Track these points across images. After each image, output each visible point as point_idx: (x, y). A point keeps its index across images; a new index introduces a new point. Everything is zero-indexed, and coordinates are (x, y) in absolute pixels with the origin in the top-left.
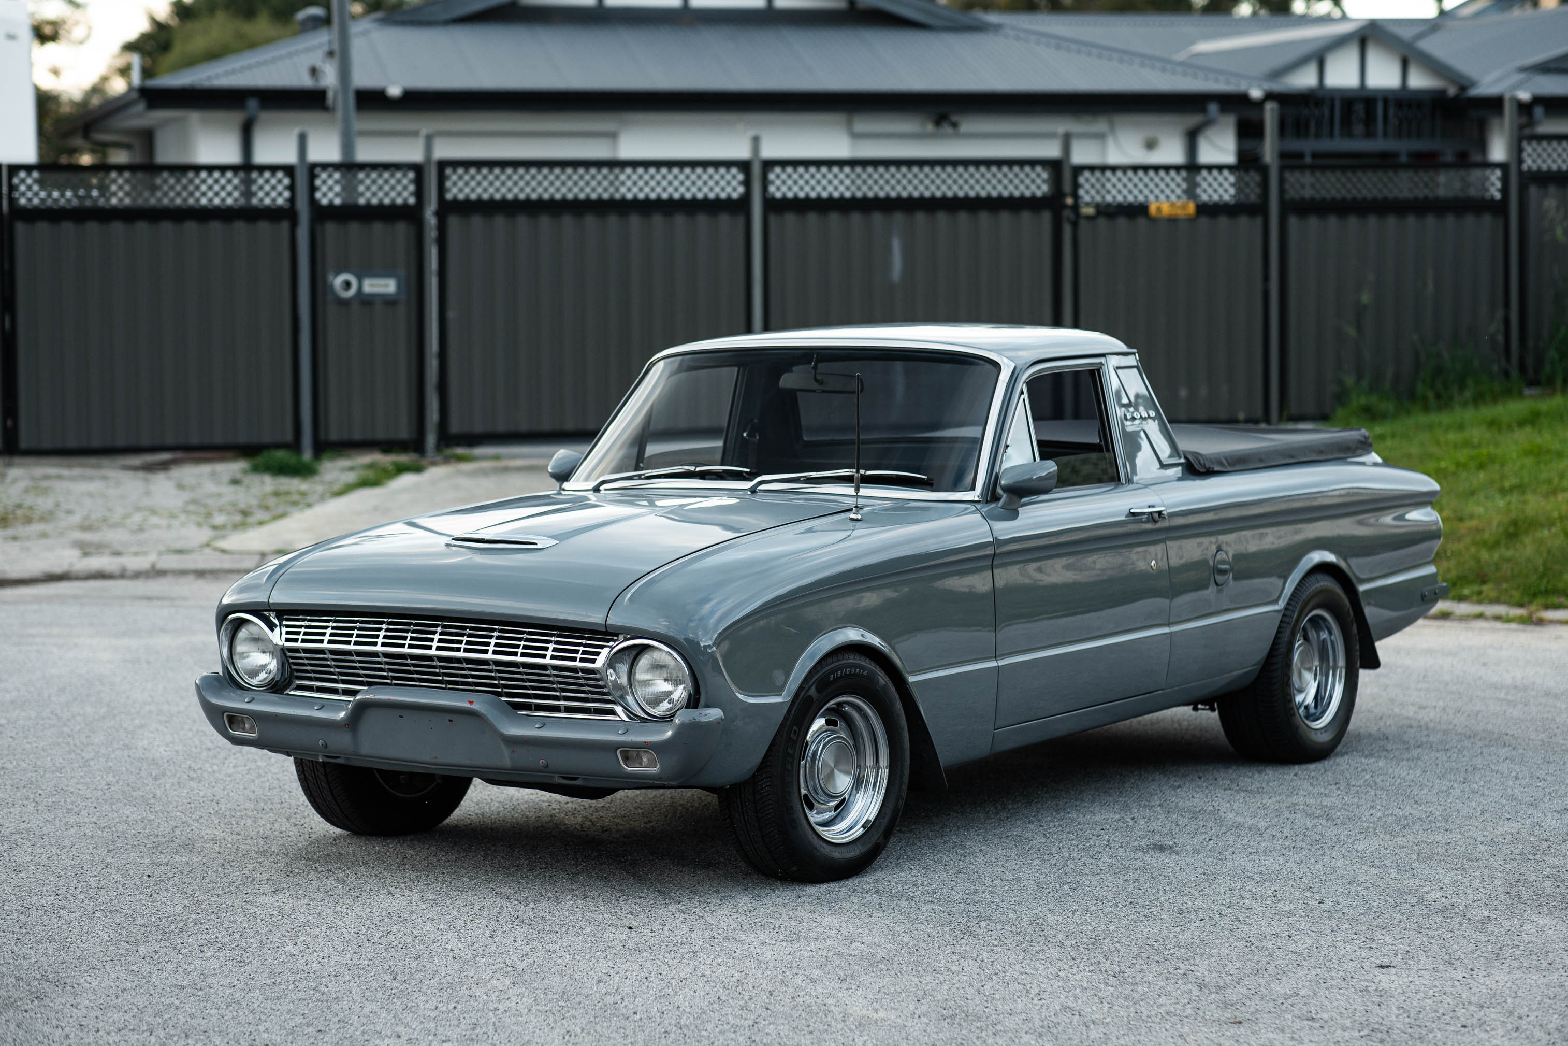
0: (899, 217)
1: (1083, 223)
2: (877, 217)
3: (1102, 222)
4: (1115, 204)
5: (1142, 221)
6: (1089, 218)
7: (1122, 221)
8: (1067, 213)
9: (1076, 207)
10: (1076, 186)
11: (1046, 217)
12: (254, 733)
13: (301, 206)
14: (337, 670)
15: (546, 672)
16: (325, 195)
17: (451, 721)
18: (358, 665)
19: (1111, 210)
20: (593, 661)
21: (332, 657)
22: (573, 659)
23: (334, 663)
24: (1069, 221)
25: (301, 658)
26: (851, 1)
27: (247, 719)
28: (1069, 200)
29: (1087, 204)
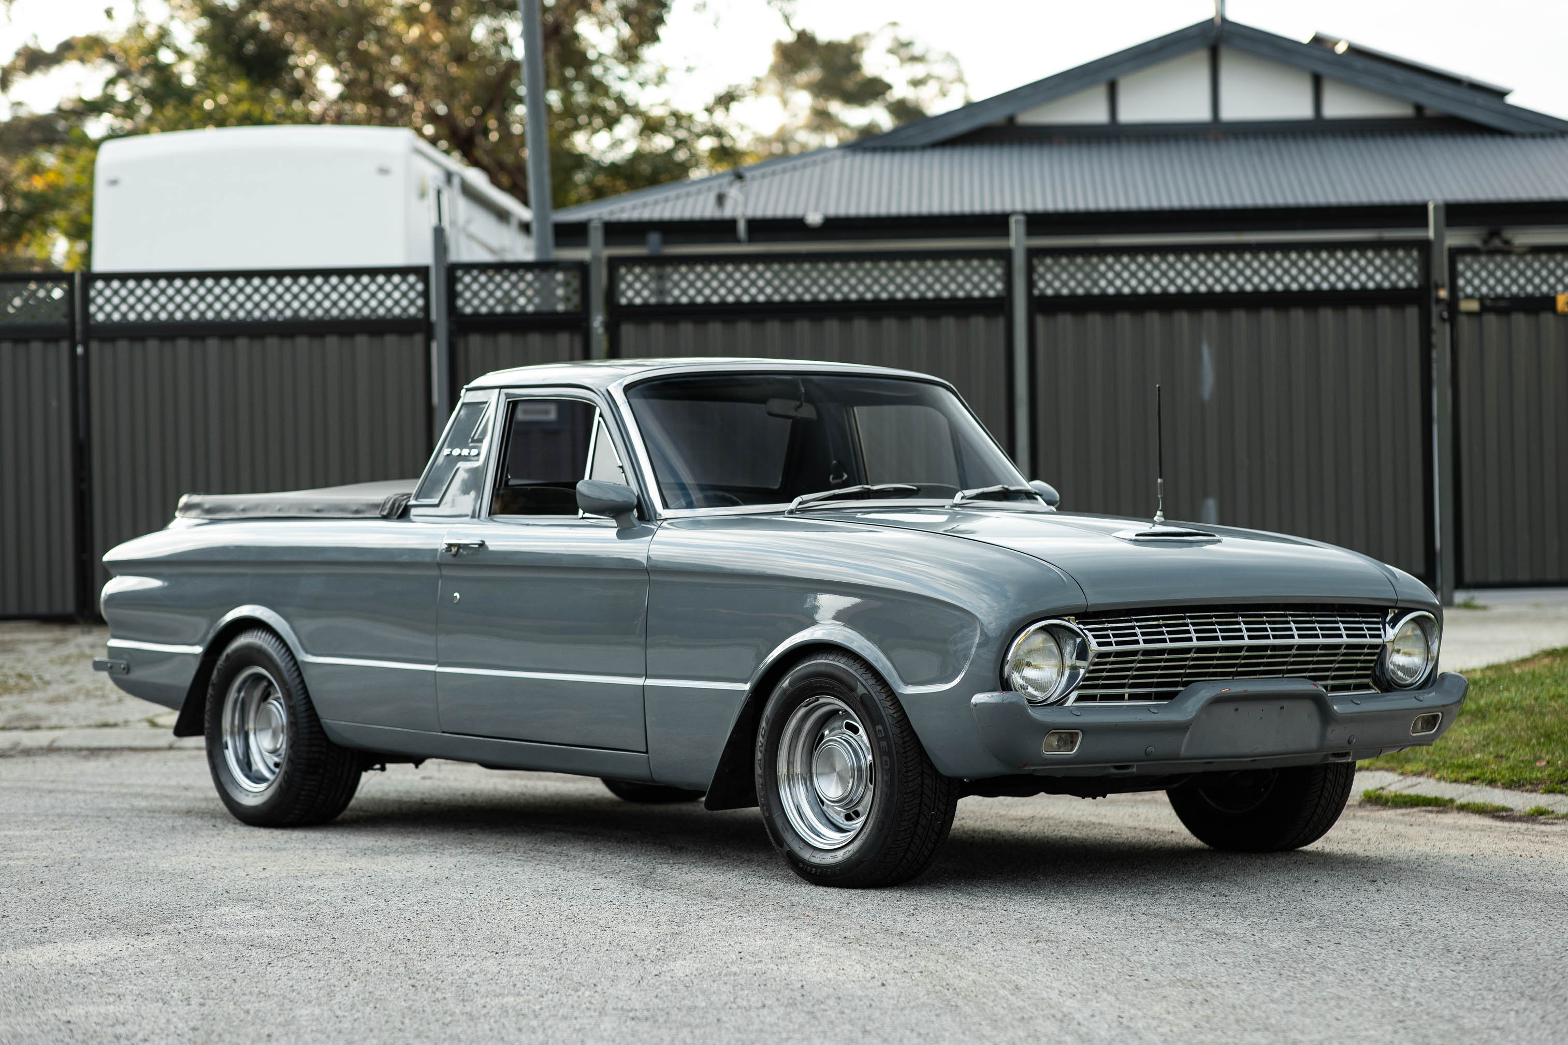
0: (1210, 318)
1: (1463, 321)
2: (1183, 319)
3: (1491, 320)
4: (1508, 296)
5: (1547, 318)
6: (1470, 314)
7: (1520, 320)
8: (1439, 311)
9: (1452, 304)
10: (1454, 274)
11: (1412, 313)
12: (1072, 750)
13: (437, 314)
14: (1135, 673)
15: (1338, 651)
16: (468, 302)
17: (1282, 708)
18: (1163, 664)
19: (1502, 304)
20: (1379, 636)
21: (1142, 658)
22: (1364, 636)
23: (1139, 665)
24: (1443, 320)
25: (1105, 664)
26: (1419, 108)
27: (1077, 734)
28: (1443, 294)
29: (1469, 297)
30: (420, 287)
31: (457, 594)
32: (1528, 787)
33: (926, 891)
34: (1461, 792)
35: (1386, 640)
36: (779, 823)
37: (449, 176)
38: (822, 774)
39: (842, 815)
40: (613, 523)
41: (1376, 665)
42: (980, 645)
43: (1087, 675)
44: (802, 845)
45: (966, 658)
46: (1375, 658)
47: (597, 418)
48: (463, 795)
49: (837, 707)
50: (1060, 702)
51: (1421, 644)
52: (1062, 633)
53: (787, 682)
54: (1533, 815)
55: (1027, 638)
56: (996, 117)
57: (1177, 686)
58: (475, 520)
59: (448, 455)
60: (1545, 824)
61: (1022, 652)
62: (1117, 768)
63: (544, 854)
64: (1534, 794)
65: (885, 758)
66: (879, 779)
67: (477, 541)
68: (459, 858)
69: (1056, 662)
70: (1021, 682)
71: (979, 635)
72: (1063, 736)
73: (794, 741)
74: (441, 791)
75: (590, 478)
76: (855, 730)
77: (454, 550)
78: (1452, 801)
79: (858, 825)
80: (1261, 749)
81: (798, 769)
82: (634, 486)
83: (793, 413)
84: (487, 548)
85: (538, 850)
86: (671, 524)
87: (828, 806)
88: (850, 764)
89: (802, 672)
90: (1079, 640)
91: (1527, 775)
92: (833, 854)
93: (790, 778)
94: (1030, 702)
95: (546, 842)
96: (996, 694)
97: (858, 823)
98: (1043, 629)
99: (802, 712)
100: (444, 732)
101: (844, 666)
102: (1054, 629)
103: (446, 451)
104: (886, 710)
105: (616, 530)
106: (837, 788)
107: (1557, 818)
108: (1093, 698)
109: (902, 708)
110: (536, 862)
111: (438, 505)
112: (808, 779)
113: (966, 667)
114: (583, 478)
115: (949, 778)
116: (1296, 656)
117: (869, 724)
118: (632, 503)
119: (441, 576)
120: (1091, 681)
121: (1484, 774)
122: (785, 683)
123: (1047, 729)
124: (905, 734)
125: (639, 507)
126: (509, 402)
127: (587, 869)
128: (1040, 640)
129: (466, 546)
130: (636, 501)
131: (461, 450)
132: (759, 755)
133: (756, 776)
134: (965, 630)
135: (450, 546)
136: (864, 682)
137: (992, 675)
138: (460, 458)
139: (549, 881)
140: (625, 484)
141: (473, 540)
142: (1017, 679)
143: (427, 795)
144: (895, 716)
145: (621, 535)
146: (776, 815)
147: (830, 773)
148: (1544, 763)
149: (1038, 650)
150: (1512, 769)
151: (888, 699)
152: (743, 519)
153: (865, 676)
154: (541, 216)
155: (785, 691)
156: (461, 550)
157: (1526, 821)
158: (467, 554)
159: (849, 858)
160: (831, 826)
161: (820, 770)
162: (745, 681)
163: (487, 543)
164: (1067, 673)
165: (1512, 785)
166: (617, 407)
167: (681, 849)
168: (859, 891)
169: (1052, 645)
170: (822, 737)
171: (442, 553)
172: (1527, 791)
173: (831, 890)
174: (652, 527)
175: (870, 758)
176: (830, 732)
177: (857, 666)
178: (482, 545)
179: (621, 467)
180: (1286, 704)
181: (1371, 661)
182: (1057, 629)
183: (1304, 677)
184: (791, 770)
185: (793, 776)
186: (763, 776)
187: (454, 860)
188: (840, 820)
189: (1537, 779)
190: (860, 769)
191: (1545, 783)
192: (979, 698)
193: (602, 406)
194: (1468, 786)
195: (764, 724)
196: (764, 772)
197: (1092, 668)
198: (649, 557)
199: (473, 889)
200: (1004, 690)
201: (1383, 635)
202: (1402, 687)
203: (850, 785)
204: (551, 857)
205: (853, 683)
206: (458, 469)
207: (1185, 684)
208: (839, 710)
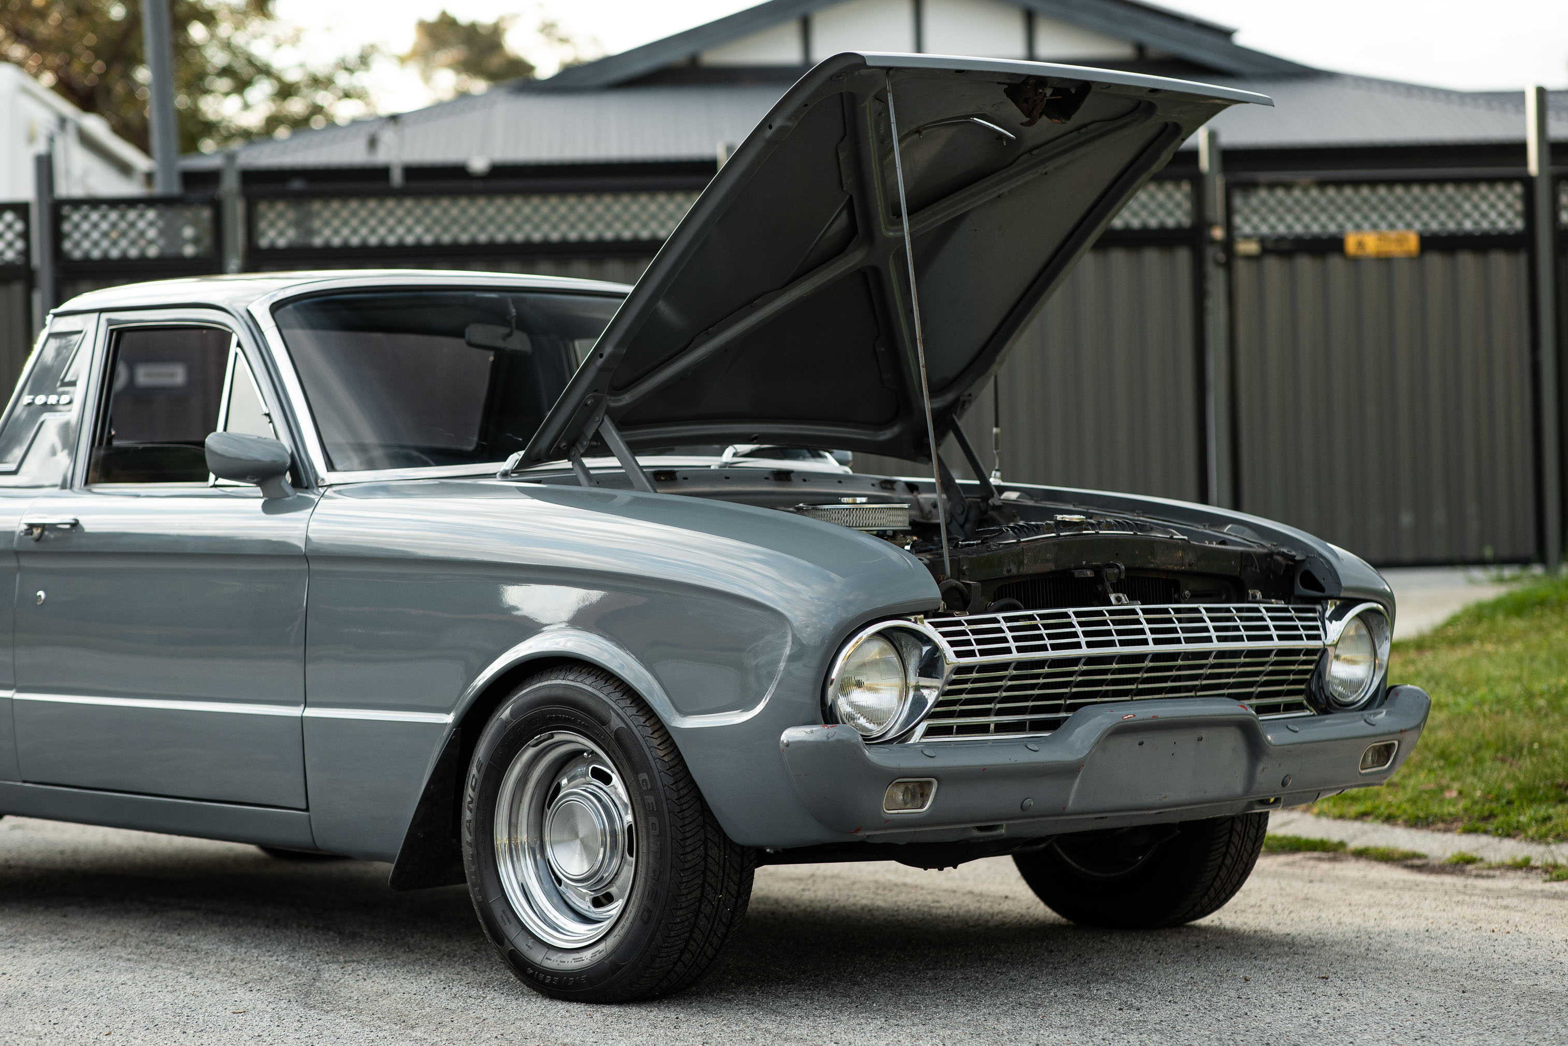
1: (1243, 270)
3: (1273, 265)
4: (1291, 238)
5: (1335, 262)
6: (1249, 258)
7: (1305, 264)
8: (1214, 254)
9: (1228, 245)
10: (1229, 211)
11: (1183, 256)
12: (922, 807)
13: (39, 259)
14: (1005, 694)
15: (1267, 659)
16: (77, 245)
17: (1200, 739)
18: (1041, 681)
19: (1285, 246)
20: (1317, 637)
21: (1015, 672)
22: (1299, 638)
23: (1010, 683)
24: (1218, 264)
25: (965, 681)
26: (1140, 48)
27: (930, 783)
28: (1218, 233)
29: (1247, 238)
30: (19, 226)
31: (41, 593)
32: (1441, 825)
33: (711, 1008)
34: (1350, 832)
35: (1328, 641)
36: (498, 910)
37: (63, 121)
38: (559, 842)
39: (588, 899)
40: (258, 491)
41: (1312, 677)
42: (792, 658)
43: (941, 698)
44: (531, 941)
45: (770, 676)
46: (1311, 667)
47: (233, 348)
48: (62, 852)
49: (580, 747)
50: (903, 738)
51: (1367, 648)
52: (904, 639)
53: (508, 712)
54: (1457, 863)
55: (858, 648)
56: (677, 56)
57: (1058, 711)
58: (67, 491)
59: (29, 404)
60: (1478, 876)
61: (850, 667)
62: (980, 829)
63: (164, 949)
64: (1449, 836)
65: (653, 820)
66: (643, 849)
67: (69, 518)
68: (45, 957)
69: (897, 681)
70: (849, 709)
71: (790, 643)
72: (910, 787)
73: (518, 796)
74: (34, 847)
75: (225, 429)
76: (607, 779)
77: (37, 532)
78: (1342, 844)
79: (614, 912)
80: (1172, 796)
81: (523, 837)
82: (286, 441)
83: (500, 344)
84: (82, 529)
85: (155, 942)
86: (339, 492)
87: (567, 886)
88: (599, 827)
89: (529, 697)
90: (926, 649)
91: (1435, 809)
92: (576, 956)
93: (513, 850)
94: (865, 738)
95: (167, 929)
96: (815, 728)
97: (614, 909)
98: (880, 634)
99: (529, 753)
100: (25, 782)
101: (590, 689)
102: (896, 634)
103: (26, 399)
104: (654, 752)
105: (262, 501)
106: (582, 861)
107: (1490, 867)
108: (947, 730)
109: (676, 747)
110: (153, 963)
111: (15, 473)
112: (539, 849)
113: (772, 689)
114: (215, 430)
115: (742, 847)
116: (1213, 666)
117: (627, 771)
118: (285, 463)
119: (19, 569)
120: (944, 708)
121: (1377, 808)
122: (505, 713)
123: (890, 777)
124: (681, 785)
125: (294, 469)
126: (112, 331)
127: (224, 975)
128: (876, 650)
129: (53, 527)
130: (289, 461)
131: (47, 396)
132: (467, 815)
133: (464, 844)
134: (769, 637)
135: (31, 526)
136: (620, 711)
137: (810, 701)
138: (46, 407)
139: (169, 998)
140: (275, 438)
141: (62, 518)
142: (843, 706)
143: (14, 854)
144: (666, 759)
145: (268, 508)
146: (493, 899)
147: (571, 840)
148: (1454, 794)
149: (874, 664)
150: (1413, 801)
151: (656, 735)
152: (442, 484)
153: (622, 703)
154: (166, 164)
155: (505, 723)
156: (46, 533)
157: (1452, 873)
158: (56, 539)
159: (600, 963)
160: (571, 915)
161: (555, 837)
162: (448, 712)
163: (81, 522)
164: (911, 694)
165: (1417, 822)
166: (261, 333)
167: (353, 936)
168: (615, 1009)
169: (893, 657)
170: (558, 788)
171: (20, 537)
172: (1439, 830)
173: (575, 1008)
174: (312, 496)
175: (629, 818)
176: (569, 781)
177: (610, 689)
178: (75, 524)
179: (268, 415)
180: (1204, 733)
181: (1306, 672)
182: (899, 634)
183: (1223, 695)
184: (513, 835)
185: (516, 846)
186: (476, 844)
187: (38, 961)
188: (585, 906)
189: (1450, 815)
190: (614, 833)
191: (1462, 820)
192: (791, 735)
193: (240, 333)
194: (1358, 825)
195: (474, 771)
196: (476, 839)
197: (948, 688)
198: (307, 538)
199: (59, 1014)
200: (827, 722)
201: (1323, 636)
202: (1344, 707)
203: (601, 856)
204: (173, 953)
205: (602, 711)
206: (42, 423)
207: (1073, 708)
208: (584, 751)
